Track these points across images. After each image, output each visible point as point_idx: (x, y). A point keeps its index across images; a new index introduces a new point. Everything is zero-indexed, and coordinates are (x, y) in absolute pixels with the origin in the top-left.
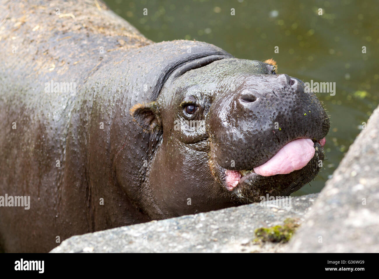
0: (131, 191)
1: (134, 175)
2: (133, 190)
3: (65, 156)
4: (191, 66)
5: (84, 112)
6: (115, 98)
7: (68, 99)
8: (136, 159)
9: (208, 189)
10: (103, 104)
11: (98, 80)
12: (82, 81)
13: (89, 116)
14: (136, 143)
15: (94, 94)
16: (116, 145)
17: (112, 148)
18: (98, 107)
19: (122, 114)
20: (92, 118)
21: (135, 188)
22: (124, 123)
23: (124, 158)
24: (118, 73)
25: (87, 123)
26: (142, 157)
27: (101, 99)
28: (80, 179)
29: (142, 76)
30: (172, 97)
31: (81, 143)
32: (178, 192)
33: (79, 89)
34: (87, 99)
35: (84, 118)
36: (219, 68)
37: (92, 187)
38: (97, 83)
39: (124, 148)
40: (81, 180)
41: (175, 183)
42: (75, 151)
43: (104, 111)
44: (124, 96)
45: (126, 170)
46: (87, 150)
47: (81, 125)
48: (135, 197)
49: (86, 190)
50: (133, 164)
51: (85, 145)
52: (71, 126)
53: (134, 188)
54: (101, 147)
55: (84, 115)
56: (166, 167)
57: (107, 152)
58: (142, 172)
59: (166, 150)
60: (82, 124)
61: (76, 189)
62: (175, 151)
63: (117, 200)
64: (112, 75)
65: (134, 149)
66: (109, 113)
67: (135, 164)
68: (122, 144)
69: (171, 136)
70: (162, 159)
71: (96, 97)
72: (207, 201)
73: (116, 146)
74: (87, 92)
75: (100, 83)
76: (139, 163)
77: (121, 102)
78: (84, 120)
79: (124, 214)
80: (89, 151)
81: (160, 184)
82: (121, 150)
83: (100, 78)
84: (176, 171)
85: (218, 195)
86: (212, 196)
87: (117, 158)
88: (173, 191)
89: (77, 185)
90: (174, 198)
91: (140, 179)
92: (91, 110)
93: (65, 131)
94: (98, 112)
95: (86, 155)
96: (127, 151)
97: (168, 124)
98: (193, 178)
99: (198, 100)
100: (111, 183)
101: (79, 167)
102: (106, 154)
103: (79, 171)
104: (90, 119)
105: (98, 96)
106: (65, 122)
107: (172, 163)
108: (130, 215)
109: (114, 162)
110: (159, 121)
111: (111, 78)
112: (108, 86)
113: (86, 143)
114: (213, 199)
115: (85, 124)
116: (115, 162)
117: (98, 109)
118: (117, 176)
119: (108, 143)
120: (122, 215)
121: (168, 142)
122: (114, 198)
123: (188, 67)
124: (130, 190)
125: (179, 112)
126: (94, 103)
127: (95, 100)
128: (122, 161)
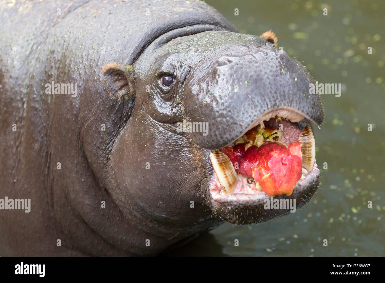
0: (97, 167)
1: (102, 151)
2: (98, 167)
3: (25, 111)
4: (179, 33)
5: (50, 64)
6: (89, 56)
7: (32, 43)
8: (105, 133)
9: (180, 181)
10: (74, 60)
11: (70, 28)
12: (50, 24)
13: (55, 70)
14: (108, 115)
15: (64, 44)
16: (86, 112)
17: (81, 115)
18: (68, 61)
19: (96, 78)
20: (59, 73)
21: (102, 165)
22: (97, 90)
23: (94, 129)
24: (95, 25)
25: (52, 77)
26: (113, 132)
27: (72, 52)
28: (40, 140)
29: (124, 37)
30: (151, 66)
31: (43, 100)
32: (143, 177)
33: (47, 33)
34: (55, 49)
35: (49, 71)
36: (208, 37)
37: (53, 153)
38: (69, 31)
39: (95, 118)
40: (41, 143)
41: (142, 166)
42: (37, 108)
43: (75, 69)
44: (101, 57)
45: (94, 143)
46: (50, 109)
47: (45, 78)
48: (100, 175)
49: (46, 155)
50: (102, 138)
51: (48, 103)
52: (33, 77)
53: (100, 165)
54: (68, 110)
55: (50, 67)
56: (134, 146)
57: (75, 118)
58: (110, 148)
59: (134, 126)
60: (47, 78)
61: (34, 152)
62: (145, 128)
63: (81, 174)
64: (88, 26)
65: (105, 121)
66: (81, 72)
67: (104, 139)
68: (93, 113)
69: (141, 109)
70: (128, 136)
71: (67, 48)
72: (174, 195)
73: (86, 114)
74: (56, 40)
75: (73, 33)
76: (109, 138)
77: (96, 63)
78: (50, 73)
79: (86, 191)
80: (52, 111)
81: (124, 164)
82: (91, 120)
83: (73, 27)
84: (145, 154)
85: (189, 191)
86: (182, 190)
87: (86, 127)
88: (138, 175)
89: (36, 148)
90: (137, 183)
91: (107, 156)
92: (59, 62)
93: (27, 82)
94: (67, 68)
95: (48, 115)
96: (98, 122)
97: (141, 96)
98: (165, 164)
99: (177, 70)
100: (76, 153)
101: (40, 127)
102: (73, 119)
103: (39, 131)
104: (57, 74)
105: (69, 48)
106: (28, 71)
107: (141, 143)
108: (93, 194)
109: (82, 131)
110: (131, 90)
111: (86, 30)
112: (82, 39)
113: (49, 101)
114: (182, 194)
115: (50, 78)
116: (84, 131)
117: (68, 65)
118: (84, 147)
119: (77, 108)
120: (84, 193)
121: (137, 116)
122: (77, 171)
123: (175, 34)
124: (95, 166)
125: (154, 82)
126: (63, 55)
127: (64, 51)
128: (91, 132)
